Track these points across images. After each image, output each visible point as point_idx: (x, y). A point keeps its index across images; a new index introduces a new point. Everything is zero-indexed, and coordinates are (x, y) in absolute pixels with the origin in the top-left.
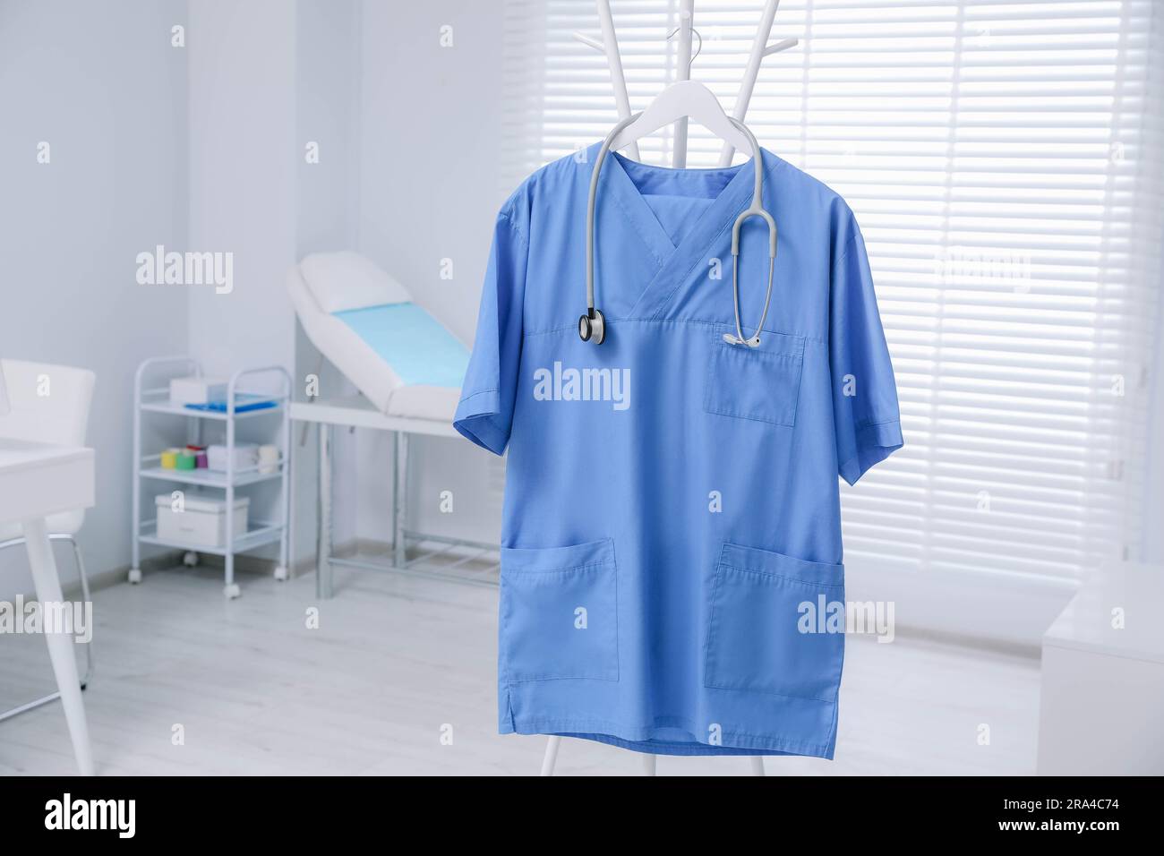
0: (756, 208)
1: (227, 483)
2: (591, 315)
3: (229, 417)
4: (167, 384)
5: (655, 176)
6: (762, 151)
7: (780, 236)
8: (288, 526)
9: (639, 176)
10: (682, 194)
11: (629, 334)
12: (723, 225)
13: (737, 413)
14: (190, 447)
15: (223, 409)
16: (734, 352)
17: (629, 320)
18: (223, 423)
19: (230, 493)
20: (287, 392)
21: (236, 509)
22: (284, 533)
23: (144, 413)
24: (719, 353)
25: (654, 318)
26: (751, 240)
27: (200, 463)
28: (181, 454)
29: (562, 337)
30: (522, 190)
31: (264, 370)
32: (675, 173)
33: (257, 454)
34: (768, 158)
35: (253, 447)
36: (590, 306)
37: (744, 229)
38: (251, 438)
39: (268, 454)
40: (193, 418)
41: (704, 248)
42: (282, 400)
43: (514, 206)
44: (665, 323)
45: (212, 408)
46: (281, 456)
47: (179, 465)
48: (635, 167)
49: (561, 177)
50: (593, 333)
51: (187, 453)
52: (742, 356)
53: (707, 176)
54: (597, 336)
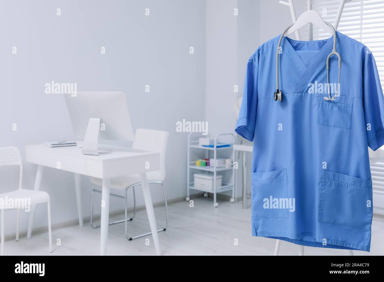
1: (214, 170)
2: (278, 92)
3: (215, 149)
4: (198, 140)
5: (301, 44)
6: (336, 33)
7: (342, 60)
8: (235, 185)
9: (295, 45)
10: (310, 49)
11: (291, 98)
12: (323, 59)
13: (329, 125)
14: (205, 159)
15: (213, 146)
16: (328, 103)
17: (291, 93)
18: (213, 151)
19: (215, 173)
20: (234, 142)
21: (217, 179)
22: (234, 187)
23: (190, 148)
24: (323, 104)
25: (300, 92)
26: (333, 64)
27: (207, 164)
28: (202, 161)
29: (270, 100)
30: (256, 52)
31: (225, 134)
32: (307, 43)
33: (225, 162)
34: (338, 34)
35: (224, 159)
36: (277, 89)
37: (330, 60)
38: (222, 156)
39: (228, 161)
40: (207, 150)
41: (316, 67)
42: (232, 144)
43: (253, 57)
44: (303, 94)
45: (210, 146)
46: (232, 162)
47: (201, 165)
48: (294, 42)
49: (269, 47)
50: (278, 98)
51: (204, 161)
52: (331, 105)
53: (318, 43)
54: (280, 99)
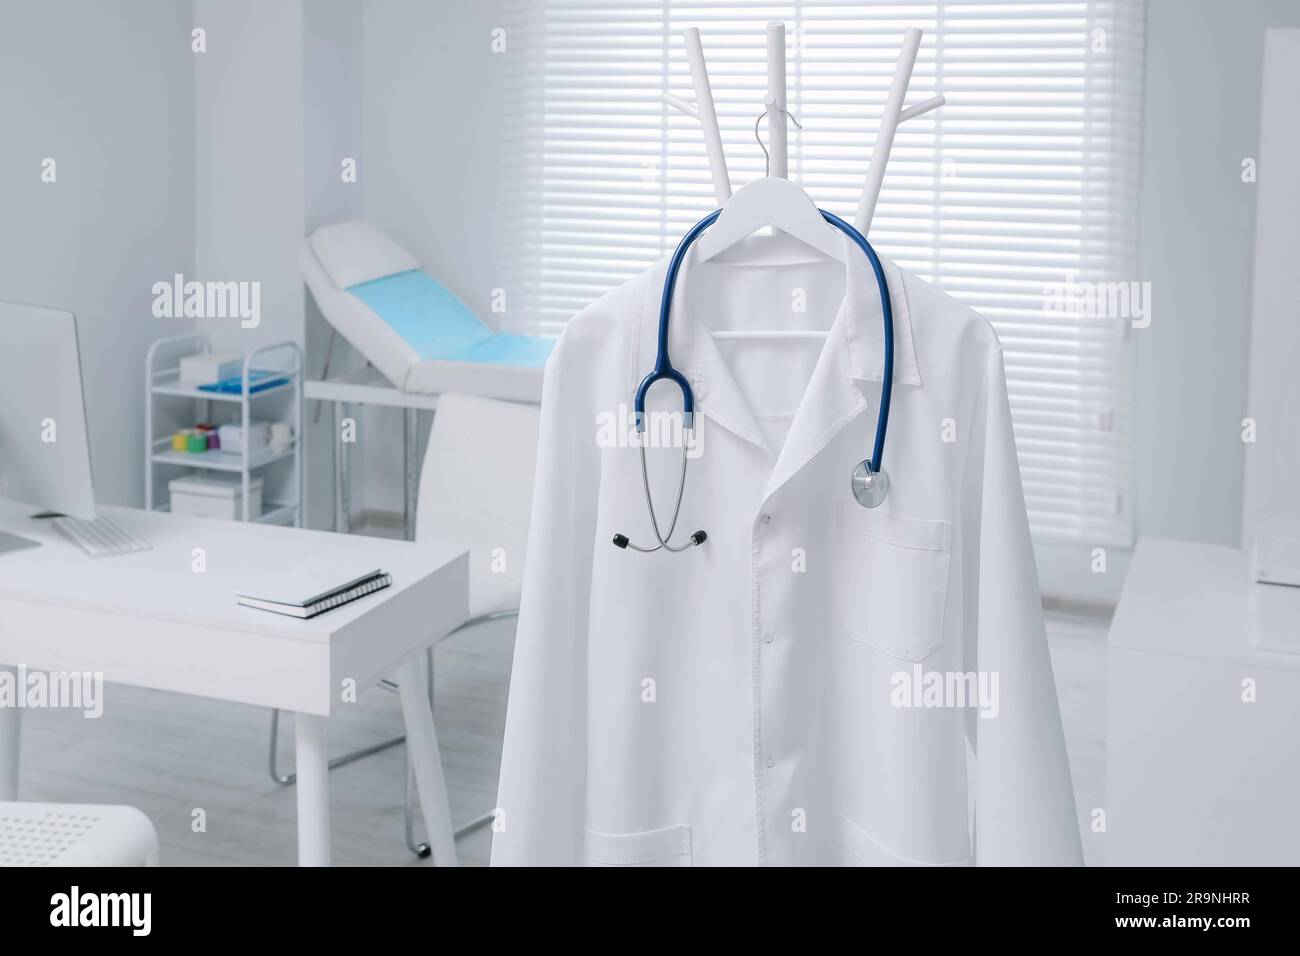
1: (243, 467)
3: (244, 399)
4: (177, 364)
8: (301, 504)
14: (200, 427)
15: (237, 390)
18: (238, 406)
19: (246, 477)
20: (297, 368)
21: (252, 491)
22: (297, 511)
23: (157, 398)
27: (212, 443)
28: (191, 436)
31: (274, 348)
33: (269, 432)
35: (265, 425)
38: (264, 416)
39: (280, 432)
40: (201, 400)
42: (294, 375)
45: (226, 389)
46: (292, 432)
47: (191, 448)
51: (199, 434)
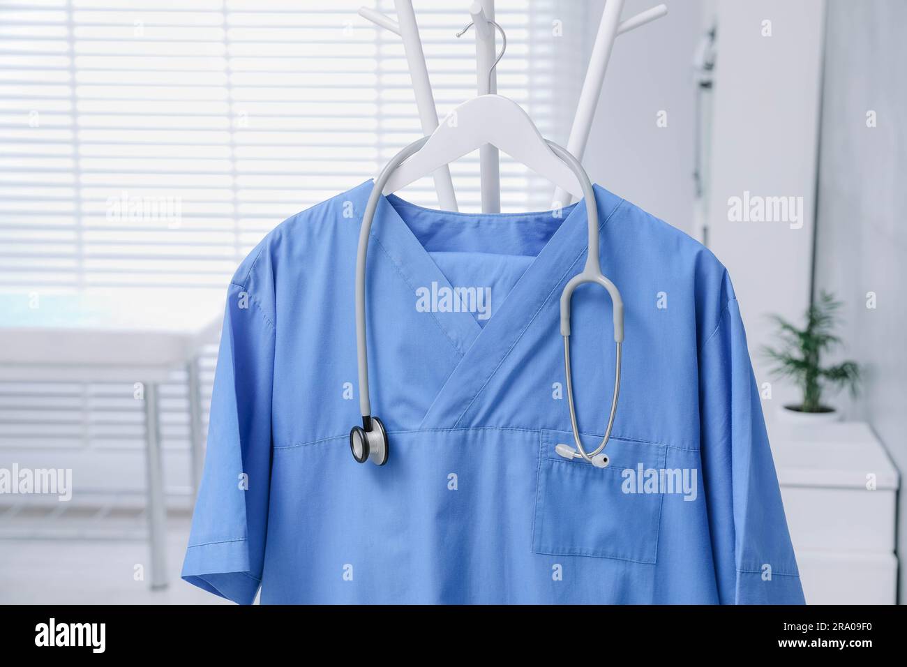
0: (591, 272)
2: (368, 427)
5: (448, 225)
6: (595, 191)
9: (424, 226)
10: (486, 250)
12: (549, 295)
13: (579, 550)
16: (569, 469)
17: (421, 430)
24: (549, 471)
25: (456, 427)
26: (586, 313)
29: (327, 450)
30: (264, 251)
32: (475, 221)
34: (605, 200)
36: (365, 414)
37: (576, 298)
41: (521, 327)
43: (251, 274)
44: (471, 433)
48: (419, 213)
49: (316, 231)
50: (372, 450)
52: (579, 475)
53: (519, 222)
54: (376, 455)
